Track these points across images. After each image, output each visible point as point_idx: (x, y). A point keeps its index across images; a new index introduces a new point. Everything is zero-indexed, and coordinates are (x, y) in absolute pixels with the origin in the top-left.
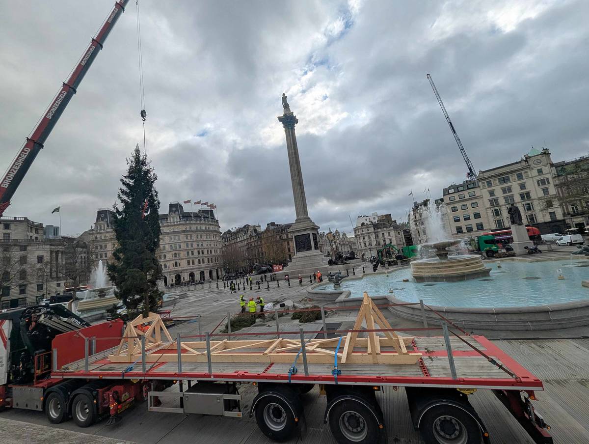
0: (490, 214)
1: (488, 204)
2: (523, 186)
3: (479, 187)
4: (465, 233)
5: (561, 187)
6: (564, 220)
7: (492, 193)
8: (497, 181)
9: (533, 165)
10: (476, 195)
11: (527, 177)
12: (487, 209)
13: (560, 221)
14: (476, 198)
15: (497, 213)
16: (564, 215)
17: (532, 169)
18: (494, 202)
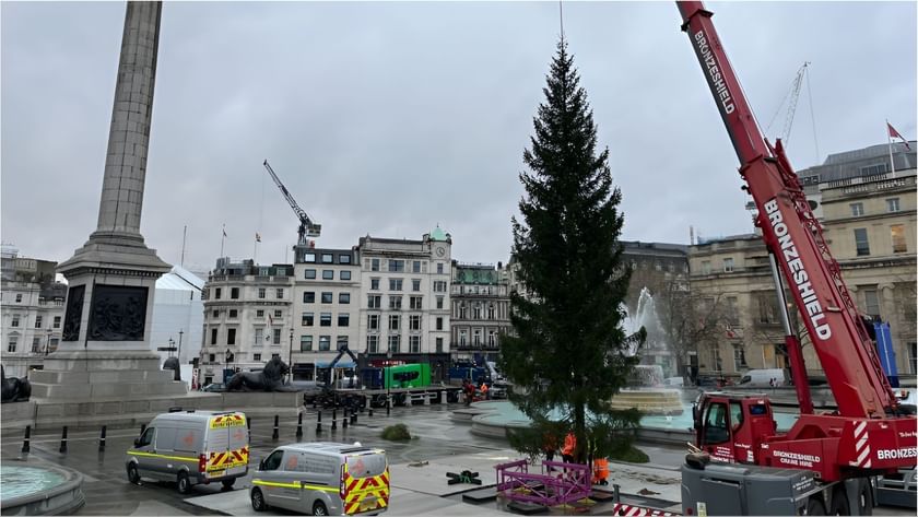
0: (364, 322)
1: (365, 303)
2: (416, 286)
3: (359, 265)
4: (316, 352)
5: (457, 302)
6: (450, 354)
7: (375, 284)
8: (387, 265)
9: (434, 256)
10: (352, 280)
11: (425, 272)
12: (361, 310)
13: (445, 354)
14: (350, 285)
15: (374, 323)
16: (451, 346)
17: (432, 261)
18: (375, 302)
